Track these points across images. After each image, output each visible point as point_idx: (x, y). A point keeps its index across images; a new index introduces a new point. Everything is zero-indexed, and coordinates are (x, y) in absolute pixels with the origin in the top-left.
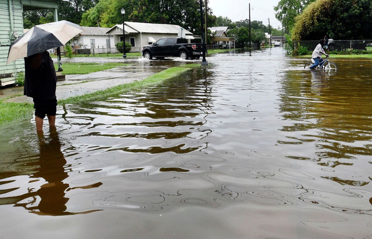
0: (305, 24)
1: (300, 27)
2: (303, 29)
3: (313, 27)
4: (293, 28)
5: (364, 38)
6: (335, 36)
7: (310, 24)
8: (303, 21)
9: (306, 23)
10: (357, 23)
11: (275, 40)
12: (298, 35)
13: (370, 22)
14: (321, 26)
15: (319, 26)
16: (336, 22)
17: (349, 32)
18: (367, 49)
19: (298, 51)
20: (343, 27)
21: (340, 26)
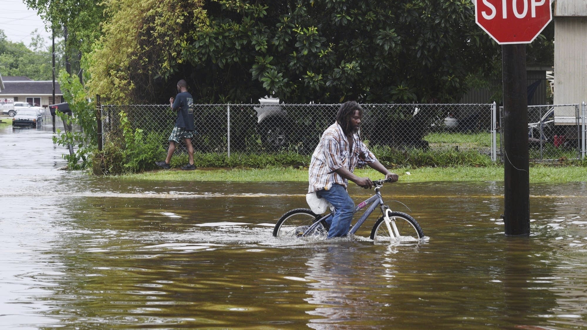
0: (153, 29)
1: (129, 38)
2: (142, 47)
3: (191, 40)
4: (96, 47)
5: (415, 97)
6: (287, 85)
7: (173, 30)
8: (143, 11)
9: (158, 21)
10: (385, 29)
11: (16, 99)
12: (122, 78)
13: (440, 23)
14: (225, 37)
15: (216, 39)
16: (291, 22)
17: (349, 66)
18: (430, 145)
19: (120, 151)
20: (325, 46)
21: (311, 41)
